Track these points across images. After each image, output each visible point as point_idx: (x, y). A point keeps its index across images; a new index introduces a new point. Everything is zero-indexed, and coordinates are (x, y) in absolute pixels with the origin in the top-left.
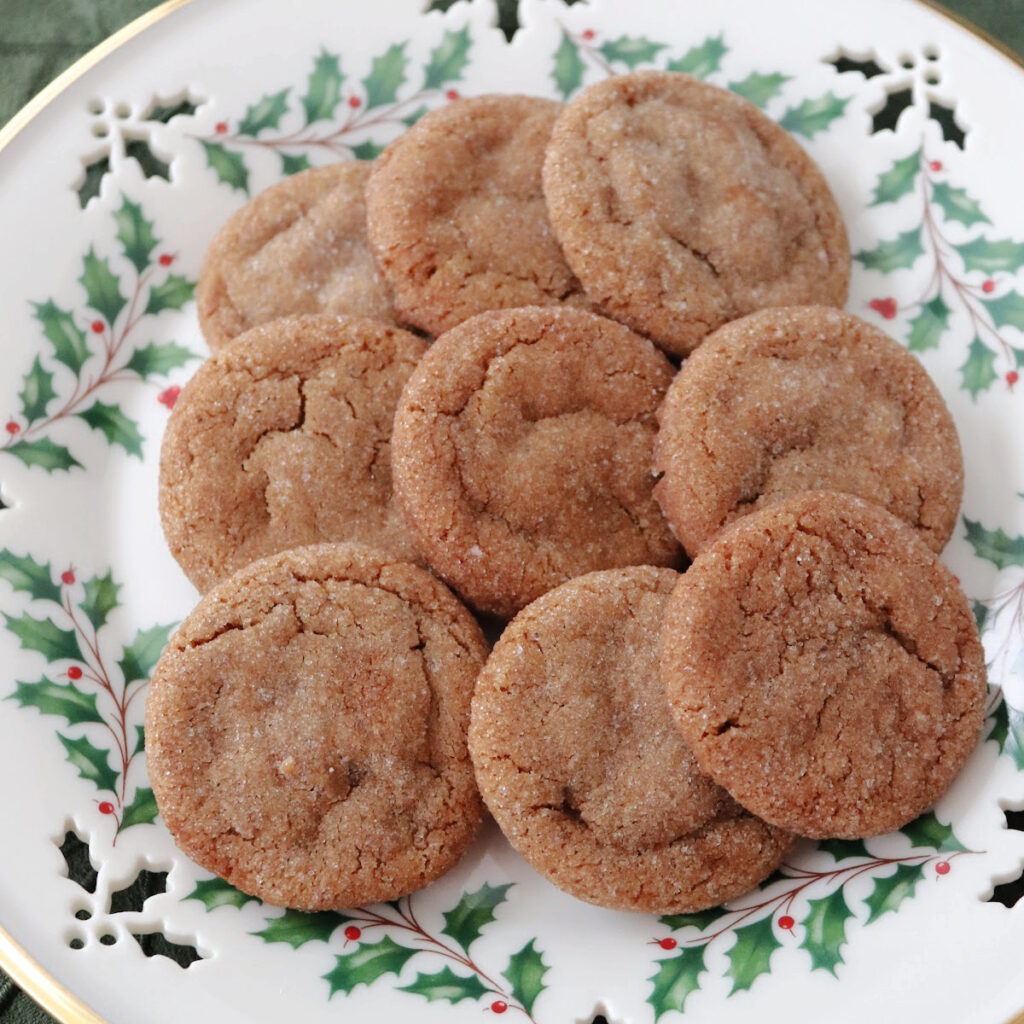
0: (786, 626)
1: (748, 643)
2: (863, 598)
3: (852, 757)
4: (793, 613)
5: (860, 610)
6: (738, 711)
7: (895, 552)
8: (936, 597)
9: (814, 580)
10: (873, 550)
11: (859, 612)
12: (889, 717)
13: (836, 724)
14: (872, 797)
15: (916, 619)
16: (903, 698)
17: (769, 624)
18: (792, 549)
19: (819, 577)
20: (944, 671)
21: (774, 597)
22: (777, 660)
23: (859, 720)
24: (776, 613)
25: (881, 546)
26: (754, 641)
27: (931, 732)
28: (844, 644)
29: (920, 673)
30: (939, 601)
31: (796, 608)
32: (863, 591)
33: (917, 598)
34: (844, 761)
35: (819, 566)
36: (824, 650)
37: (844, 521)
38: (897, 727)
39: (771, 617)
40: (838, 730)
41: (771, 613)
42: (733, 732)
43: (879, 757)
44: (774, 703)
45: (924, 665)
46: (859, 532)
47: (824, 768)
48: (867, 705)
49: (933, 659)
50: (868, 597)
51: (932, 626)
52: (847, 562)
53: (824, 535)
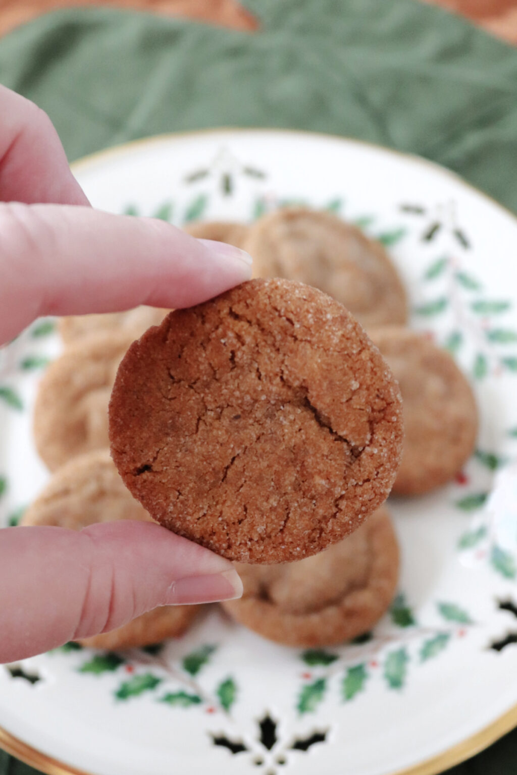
0: (206, 394)
1: (170, 405)
2: (282, 378)
3: (248, 506)
4: (215, 385)
5: (275, 387)
6: (151, 460)
7: (320, 341)
8: (353, 382)
9: (236, 359)
10: (299, 337)
11: (274, 389)
12: (290, 477)
13: (240, 479)
14: (262, 539)
15: (328, 400)
16: (306, 464)
17: (192, 391)
18: (220, 330)
19: (242, 357)
20: (353, 444)
21: (199, 371)
22: (194, 422)
23: (261, 478)
24: (198, 384)
25: (306, 334)
26: (176, 405)
27: (329, 493)
28: (258, 415)
29: (325, 445)
30: (355, 385)
31: (217, 380)
32: (282, 372)
33: (331, 382)
34: (240, 509)
35: (244, 348)
36: (237, 417)
37: (276, 309)
38: (297, 487)
39: (195, 386)
40: (240, 483)
41: (195, 383)
42: (146, 475)
43: (272, 509)
44: (185, 456)
45: (332, 438)
46: (289, 320)
47: (221, 513)
48: (269, 466)
49: (342, 433)
50: (285, 377)
51: (344, 407)
52: (274, 345)
53: (254, 321)
